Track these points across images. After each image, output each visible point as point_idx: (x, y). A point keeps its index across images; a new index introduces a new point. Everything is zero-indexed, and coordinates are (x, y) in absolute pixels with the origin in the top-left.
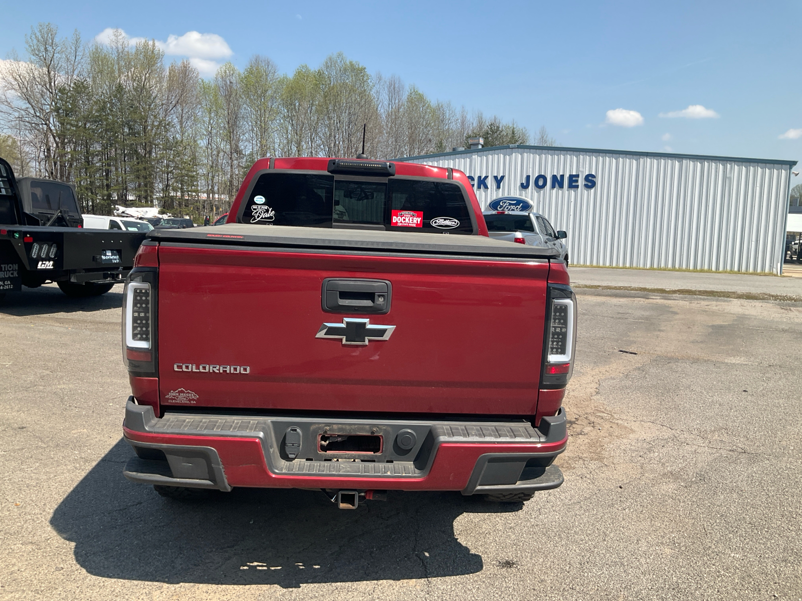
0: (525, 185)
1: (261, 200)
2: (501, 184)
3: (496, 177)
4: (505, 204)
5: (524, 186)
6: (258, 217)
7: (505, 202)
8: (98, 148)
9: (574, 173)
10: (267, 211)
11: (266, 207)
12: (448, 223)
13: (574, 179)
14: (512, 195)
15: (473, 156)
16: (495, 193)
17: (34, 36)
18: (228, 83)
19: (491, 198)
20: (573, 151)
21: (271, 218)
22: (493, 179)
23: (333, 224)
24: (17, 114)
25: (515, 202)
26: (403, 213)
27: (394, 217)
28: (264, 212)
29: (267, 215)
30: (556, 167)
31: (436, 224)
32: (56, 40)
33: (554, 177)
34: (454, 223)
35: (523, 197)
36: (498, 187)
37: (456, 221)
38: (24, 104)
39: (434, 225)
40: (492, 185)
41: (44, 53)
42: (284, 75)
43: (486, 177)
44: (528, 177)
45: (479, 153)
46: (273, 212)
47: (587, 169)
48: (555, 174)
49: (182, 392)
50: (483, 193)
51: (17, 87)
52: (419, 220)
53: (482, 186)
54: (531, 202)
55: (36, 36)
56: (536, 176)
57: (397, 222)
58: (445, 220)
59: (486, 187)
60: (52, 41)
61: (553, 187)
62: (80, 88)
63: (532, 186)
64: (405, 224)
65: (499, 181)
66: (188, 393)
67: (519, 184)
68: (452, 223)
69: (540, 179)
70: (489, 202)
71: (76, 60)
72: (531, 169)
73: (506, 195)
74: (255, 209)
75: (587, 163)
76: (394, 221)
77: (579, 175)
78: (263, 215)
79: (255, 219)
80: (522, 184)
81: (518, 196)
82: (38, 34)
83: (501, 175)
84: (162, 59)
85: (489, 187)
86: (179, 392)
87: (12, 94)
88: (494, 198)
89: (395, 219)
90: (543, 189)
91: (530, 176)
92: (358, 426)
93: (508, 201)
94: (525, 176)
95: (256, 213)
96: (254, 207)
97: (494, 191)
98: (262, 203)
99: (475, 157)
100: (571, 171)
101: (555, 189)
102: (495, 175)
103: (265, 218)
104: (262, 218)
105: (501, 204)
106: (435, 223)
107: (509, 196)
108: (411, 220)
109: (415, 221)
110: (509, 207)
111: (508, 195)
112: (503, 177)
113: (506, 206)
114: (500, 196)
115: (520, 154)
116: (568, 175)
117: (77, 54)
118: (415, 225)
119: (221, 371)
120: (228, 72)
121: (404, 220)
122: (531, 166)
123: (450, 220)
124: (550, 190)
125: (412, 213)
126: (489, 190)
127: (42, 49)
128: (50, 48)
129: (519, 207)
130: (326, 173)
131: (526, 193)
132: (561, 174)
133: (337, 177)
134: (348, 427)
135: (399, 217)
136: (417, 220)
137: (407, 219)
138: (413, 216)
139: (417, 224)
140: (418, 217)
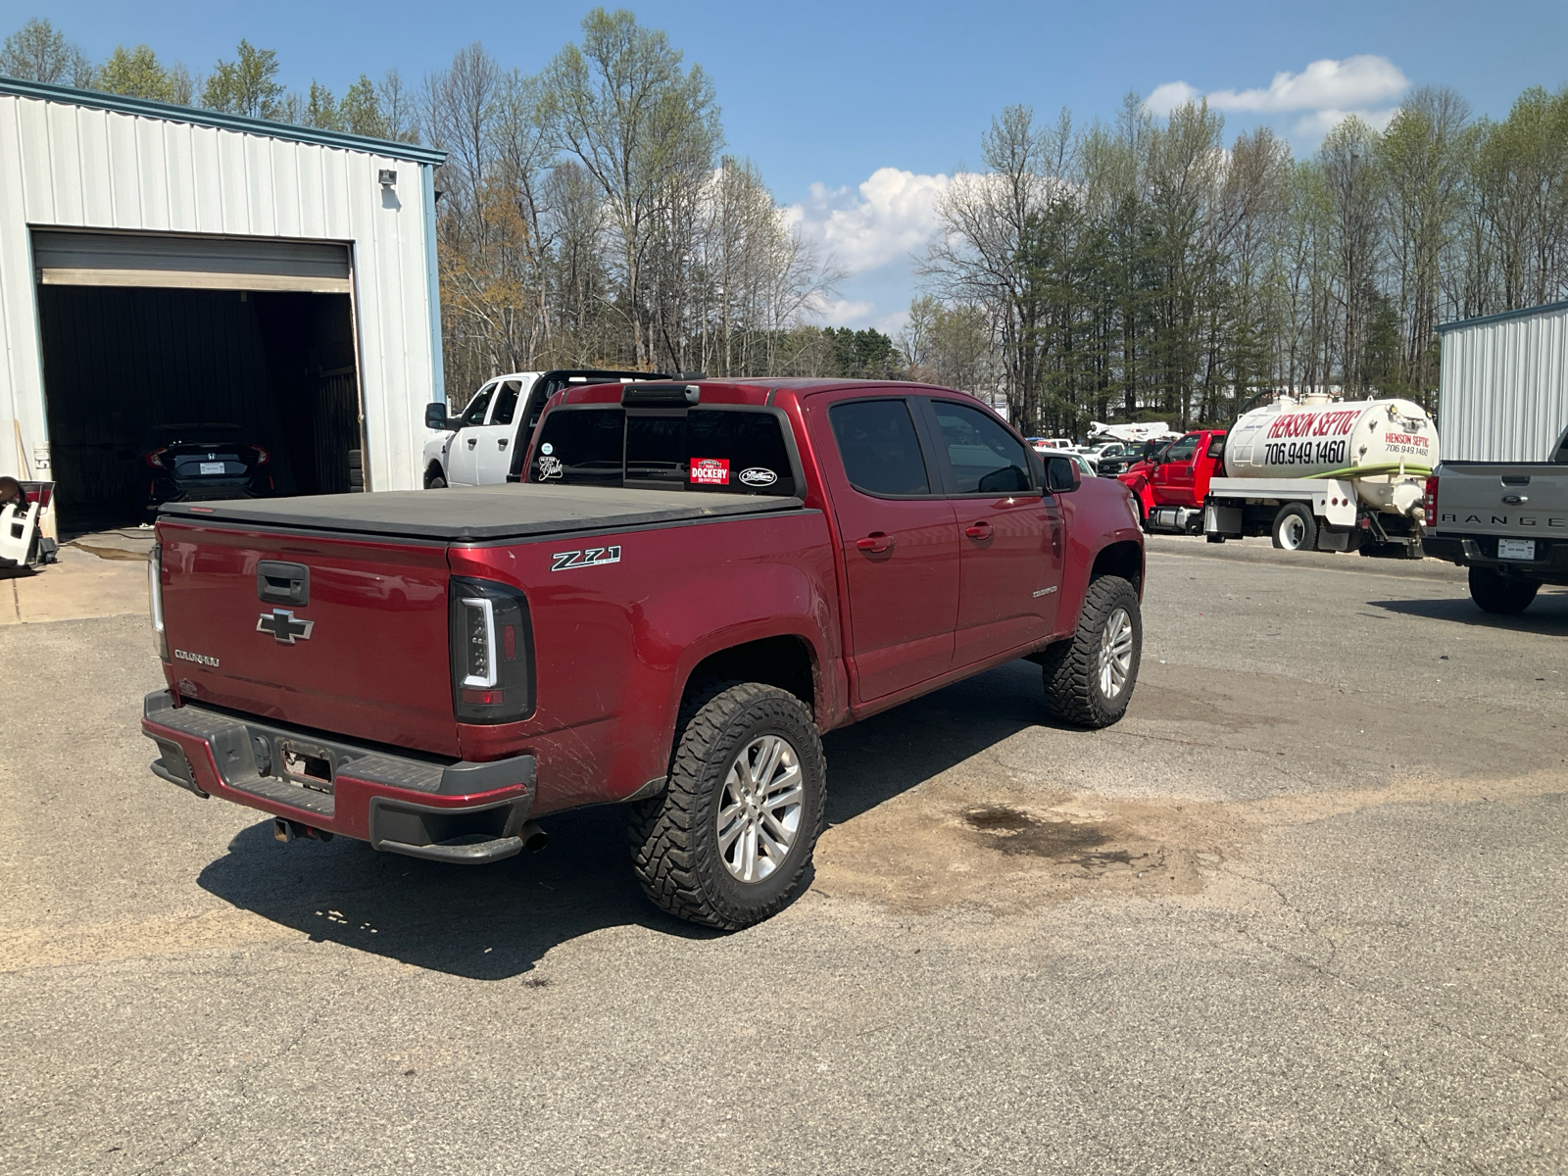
6: (546, 472)
8: (1087, 316)
10: (555, 464)
11: (554, 459)
12: (761, 476)
17: (995, 133)
18: (1348, 157)
21: (558, 474)
24: (963, 273)
26: (705, 462)
27: (694, 469)
28: (552, 467)
29: (555, 471)
31: (747, 479)
32: (1030, 133)
34: (769, 477)
37: (773, 473)
38: (974, 254)
39: (744, 480)
41: (1010, 160)
42: (1480, 119)
46: (561, 465)
51: (963, 225)
52: (725, 472)
55: (999, 133)
57: (697, 477)
58: (758, 472)
60: (1023, 136)
62: (1062, 212)
64: (708, 480)
66: (190, 683)
68: (766, 476)
71: (1062, 163)
74: (543, 462)
76: (694, 476)
78: (551, 471)
79: (543, 476)
82: (1003, 128)
84: (1218, 132)
86: (185, 682)
87: (957, 241)
89: (695, 472)
95: (544, 467)
96: (542, 459)
98: (550, 453)
103: (554, 474)
104: (550, 475)
106: (745, 477)
108: (714, 473)
109: (720, 475)
117: (1064, 151)
118: (719, 481)
120: (1348, 135)
121: (706, 473)
123: (764, 471)
125: (715, 462)
127: (1008, 153)
128: (1018, 150)
130: (618, 406)
133: (631, 412)
135: (700, 469)
136: (722, 473)
137: (709, 472)
138: (717, 467)
139: (722, 480)
140: (723, 468)
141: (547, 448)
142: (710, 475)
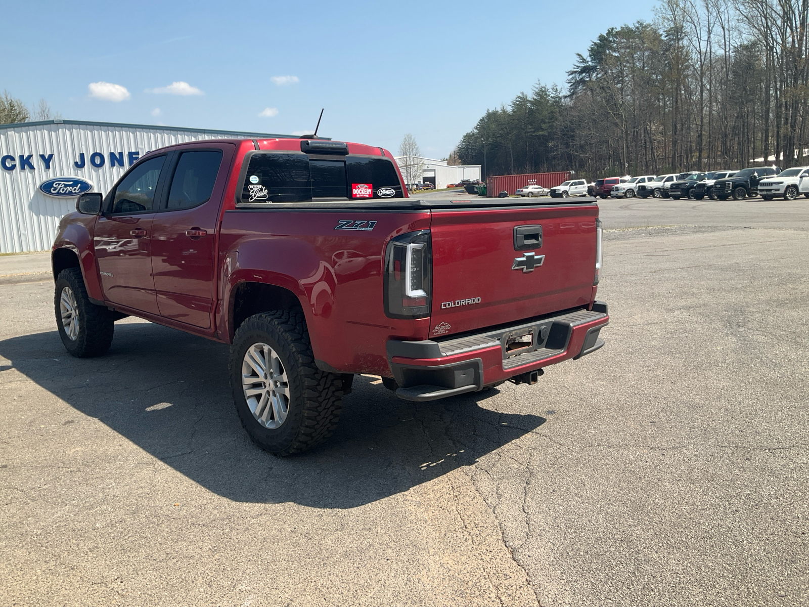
0: (79, 163)
1: (255, 179)
2: (51, 164)
3: (42, 156)
4: (60, 186)
5: (80, 165)
7: (59, 184)
9: (133, 150)
10: (261, 190)
11: (260, 186)
12: (388, 192)
13: (134, 156)
14: (66, 175)
15: (9, 133)
16: (44, 174)
19: (40, 180)
20: (129, 127)
21: (265, 196)
22: (39, 158)
23: (313, 198)
25: (72, 183)
26: (360, 186)
27: (354, 190)
28: (259, 191)
29: (262, 194)
30: (111, 141)
31: (381, 194)
33: (112, 155)
34: (391, 192)
35: (80, 177)
36: (48, 167)
37: (394, 191)
40: (38, 165)
43: (30, 156)
44: (82, 156)
45: (15, 129)
46: (266, 190)
47: (146, 146)
48: (112, 151)
49: (443, 325)
50: (30, 175)
52: (370, 190)
53: (26, 167)
54: (90, 182)
56: (91, 154)
57: (356, 194)
58: (386, 190)
59: (32, 167)
61: (113, 165)
63: (88, 165)
64: (362, 196)
65: (47, 161)
66: (446, 325)
67: (72, 163)
69: (96, 157)
70: (38, 184)
72: (83, 147)
73: (59, 176)
74: (252, 189)
75: (146, 140)
76: (354, 193)
77: (138, 152)
78: (259, 194)
79: (252, 198)
80: (76, 163)
81: (73, 176)
83: (49, 153)
85: (35, 167)
86: (442, 325)
88: (45, 179)
89: (355, 191)
90: (102, 167)
91: (83, 154)
92: (516, 331)
93: (63, 183)
94: (78, 155)
95: (253, 192)
96: (251, 186)
97: (43, 171)
98: (257, 182)
99: (11, 133)
100: (129, 148)
101: (115, 167)
102: (41, 153)
103: (260, 197)
104: (258, 197)
105: (54, 185)
106: (380, 193)
107: (63, 177)
108: (365, 192)
109: (368, 193)
110: (65, 189)
111: (62, 175)
112: (51, 156)
113: (61, 188)
114: (51, 177)
115: (69, 130)
116: (127, 153)
118: (367, 196)
119: (466, 304)
121: (361, 192)
122: (83, 143)
123: (389, 190)
124: (110, 169)
125: (365, 186)
126: (36, 171)
129: (77, 188)
130: (299, 152)
131: (82, 172)
132: (119, 151)
134: (519, 331)
135: (357, 190)
136: (369, 191)
137: (362, 191)
138: (366, 188)
139: (369, 195)
140: (369, 188)
141: (254, 179)
142: (363, 192)
